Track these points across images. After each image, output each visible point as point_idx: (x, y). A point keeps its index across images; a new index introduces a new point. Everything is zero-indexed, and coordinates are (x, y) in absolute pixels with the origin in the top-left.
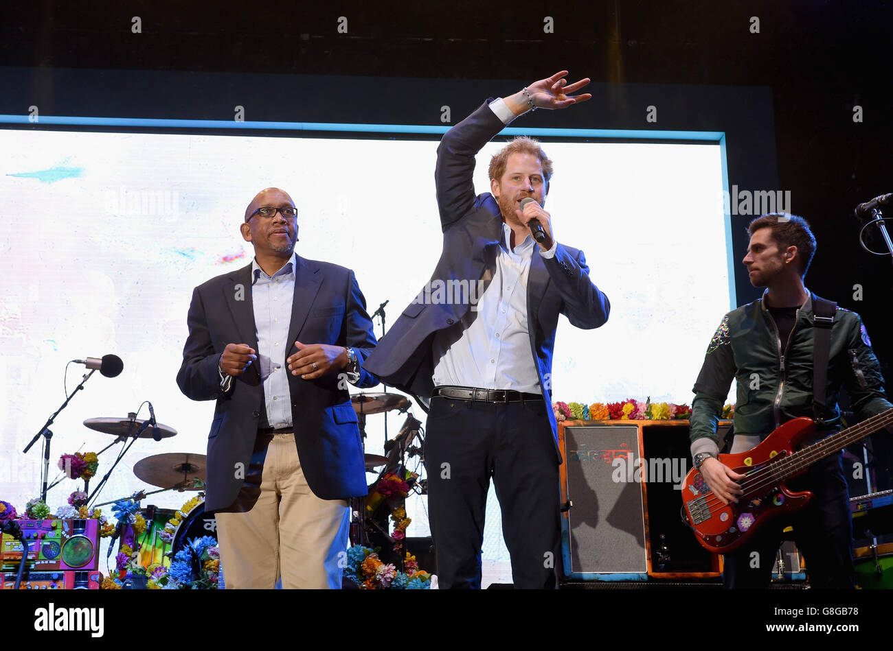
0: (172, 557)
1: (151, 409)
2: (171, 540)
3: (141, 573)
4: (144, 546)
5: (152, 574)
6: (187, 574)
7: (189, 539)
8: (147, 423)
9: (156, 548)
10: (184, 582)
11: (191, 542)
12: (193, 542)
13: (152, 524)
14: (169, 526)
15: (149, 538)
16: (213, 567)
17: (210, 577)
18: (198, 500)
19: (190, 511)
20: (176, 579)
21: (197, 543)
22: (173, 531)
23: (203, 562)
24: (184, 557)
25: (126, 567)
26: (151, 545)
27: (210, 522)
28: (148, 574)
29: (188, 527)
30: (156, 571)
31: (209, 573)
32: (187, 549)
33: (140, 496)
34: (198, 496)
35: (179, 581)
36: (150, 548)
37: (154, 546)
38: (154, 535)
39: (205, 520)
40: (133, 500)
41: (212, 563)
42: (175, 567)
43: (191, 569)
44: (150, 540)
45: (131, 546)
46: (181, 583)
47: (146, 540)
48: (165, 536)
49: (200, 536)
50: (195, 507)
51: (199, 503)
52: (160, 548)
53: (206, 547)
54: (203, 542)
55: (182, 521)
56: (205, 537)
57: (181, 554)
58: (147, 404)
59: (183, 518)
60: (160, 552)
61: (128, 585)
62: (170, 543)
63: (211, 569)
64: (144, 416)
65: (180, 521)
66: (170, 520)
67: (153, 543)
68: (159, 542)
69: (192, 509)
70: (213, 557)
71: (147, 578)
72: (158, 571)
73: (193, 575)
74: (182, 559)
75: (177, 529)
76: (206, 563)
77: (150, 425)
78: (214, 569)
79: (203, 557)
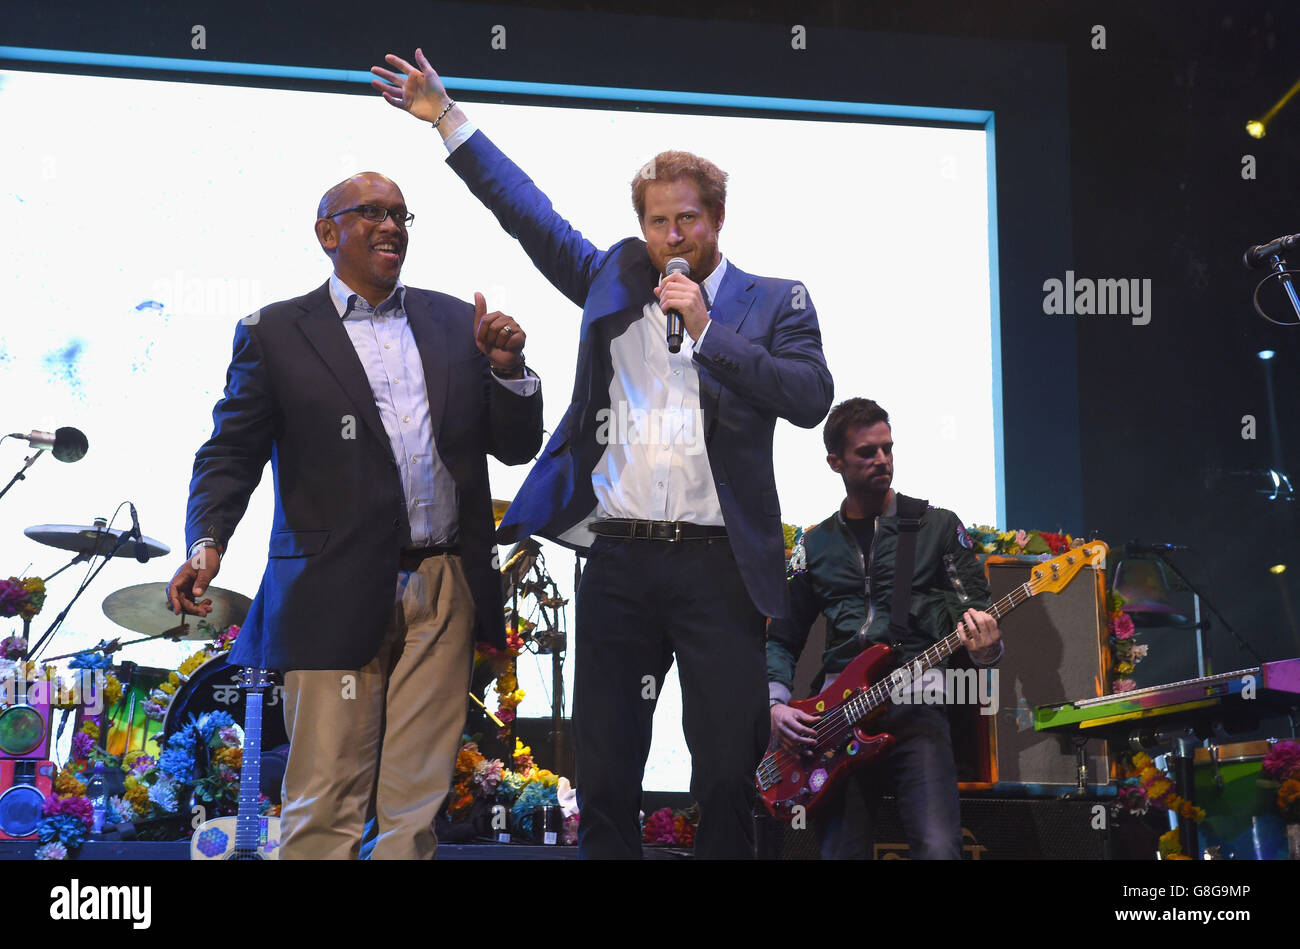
0: (162, 741)
1: (134, 514)
2: (163, 716)
3: (112, 765)
4: (116, 721)
5: (133, 766)
6: (187, 769)
7: (191, 715)
8: (126, 535)
9: (134, 727)
10: (182, 780)
11: (194, 720)
12: (197, 719)
13: (128, 690)
14: (159, 694)
15: (123, 711)
16: (227, 758)
17: (223, 774)
18: (204, 656)
19: (192, 674)
20: (170, 775)
21: (204, 721)
22: (166, 702)
23: (212, 751)
24: (183, 741)
25: (90, 755)
26: (125, 720)
27: (223, 690)
28: (125, 767)
29: (188, 697)
30: (138, 762)
31: (222, 767)
32: (188, 730)
34: (206, 650)
35: (175, 778)
36: (124, 727)
37: (131, 724)
38: (131, 706)
39: (215, 687)
40: (102, 653)
41: (227, 752)
42: (169, 756)
43: (193, 761)
44: (124, 715)
45: (98, 723)
46: (178, 782)
47: (119, 714)
48: (153, 710)
49: (209, 710)
50: (200, 667)
51: (206, 661)
52: (139, 726)
53: (218, 728)
54: (213, 720)
55: (180, 688)
56: (216, 712)
57: (178, 737)
58: (128, 506)
59: (182, 682)
60: (140, 733)
61: (96, 783)
62: (160, 720)
63: (223, 762)
64: (121, 525)
65: (176, 686)
66: (161, 685)
67: (129, 719)
68: (140, 717)
69: (196, 670)
70: (228, 743)
71: (125, 774)
72: (141, 763)
73: (196, 771)
74: (180, 746)
75: (172, 699)
76: (217, 752)
77: (132, 539)
78: (230, 762)
79: (213, 743)
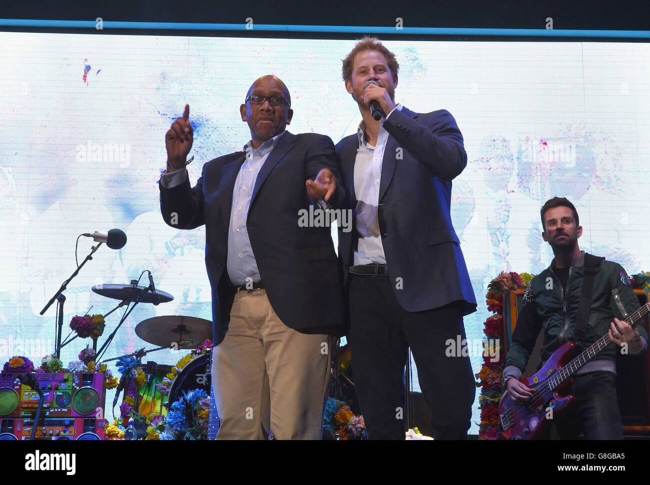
0: (169, 407)
1: (150, 278)
2: (168, 392)
3: (141, 421)
4: (145, 397)
5: (151, 421)
6: (182, 422)
7: (183, 392)
8: (146, 289)
9: (155, 399)
10: (179, 429)
11: (185, 394)
12: (187, 394)
13: (152, 378)
14: (166, 380)
15: (149, 391)
16: (204, 416)
17: (201, 425)
18: (191, 358)
19: (184, 368)
20: (172, 426)
21: (190, 394)
22: (169, 384)
23: (195, 412)
24: (179, 407)
25: (129, 415)
26: (150, 396)
27: (202, 377)
28: (148, 421)
29: (182, 381)
30: (154, 419)
31: (201, 421)
32: (181, 400)
33: (141, 353)
34: (192, 354)
35: (175, 428)
36: (150, 399)
37: (154, 398)
38: (153, 388)
39: (197, 375)
40: (134, 357)
41: (204, 412)
42: (171, 415)
43: (185, 418)
44: (150, 392)
45: (133, 397)
46: (176, 430)
47: (147, 392)
48: (162, 389)
49: (193, 389)
50: (188, 364)
51: (192, 360)
52: (158, 399)
53: (198, 399)
54: (196, 394)
55: (177, 376)
56: (197, 390)
57: (175, 404)
58: (147, 273)
59: (178, 372)
60: (159, 403)
61: (130, 431)
62: (167, 395)
63: (202, 418)
64: (144, 283)
65: (175, 375)
66: (167, 375)
67: (153, 394)
68: (158, 394)
69: (186, 366)
70: (204, 408)
71: (147, 425)
72: (156, 419)
73: (187, 423)
74: (177, 409)
75: (173, 382)
76: (198, 412)
77: (150, 291)
78: (205, 418)
79: (196, 407)
